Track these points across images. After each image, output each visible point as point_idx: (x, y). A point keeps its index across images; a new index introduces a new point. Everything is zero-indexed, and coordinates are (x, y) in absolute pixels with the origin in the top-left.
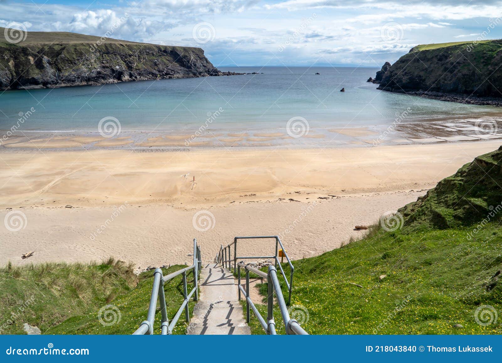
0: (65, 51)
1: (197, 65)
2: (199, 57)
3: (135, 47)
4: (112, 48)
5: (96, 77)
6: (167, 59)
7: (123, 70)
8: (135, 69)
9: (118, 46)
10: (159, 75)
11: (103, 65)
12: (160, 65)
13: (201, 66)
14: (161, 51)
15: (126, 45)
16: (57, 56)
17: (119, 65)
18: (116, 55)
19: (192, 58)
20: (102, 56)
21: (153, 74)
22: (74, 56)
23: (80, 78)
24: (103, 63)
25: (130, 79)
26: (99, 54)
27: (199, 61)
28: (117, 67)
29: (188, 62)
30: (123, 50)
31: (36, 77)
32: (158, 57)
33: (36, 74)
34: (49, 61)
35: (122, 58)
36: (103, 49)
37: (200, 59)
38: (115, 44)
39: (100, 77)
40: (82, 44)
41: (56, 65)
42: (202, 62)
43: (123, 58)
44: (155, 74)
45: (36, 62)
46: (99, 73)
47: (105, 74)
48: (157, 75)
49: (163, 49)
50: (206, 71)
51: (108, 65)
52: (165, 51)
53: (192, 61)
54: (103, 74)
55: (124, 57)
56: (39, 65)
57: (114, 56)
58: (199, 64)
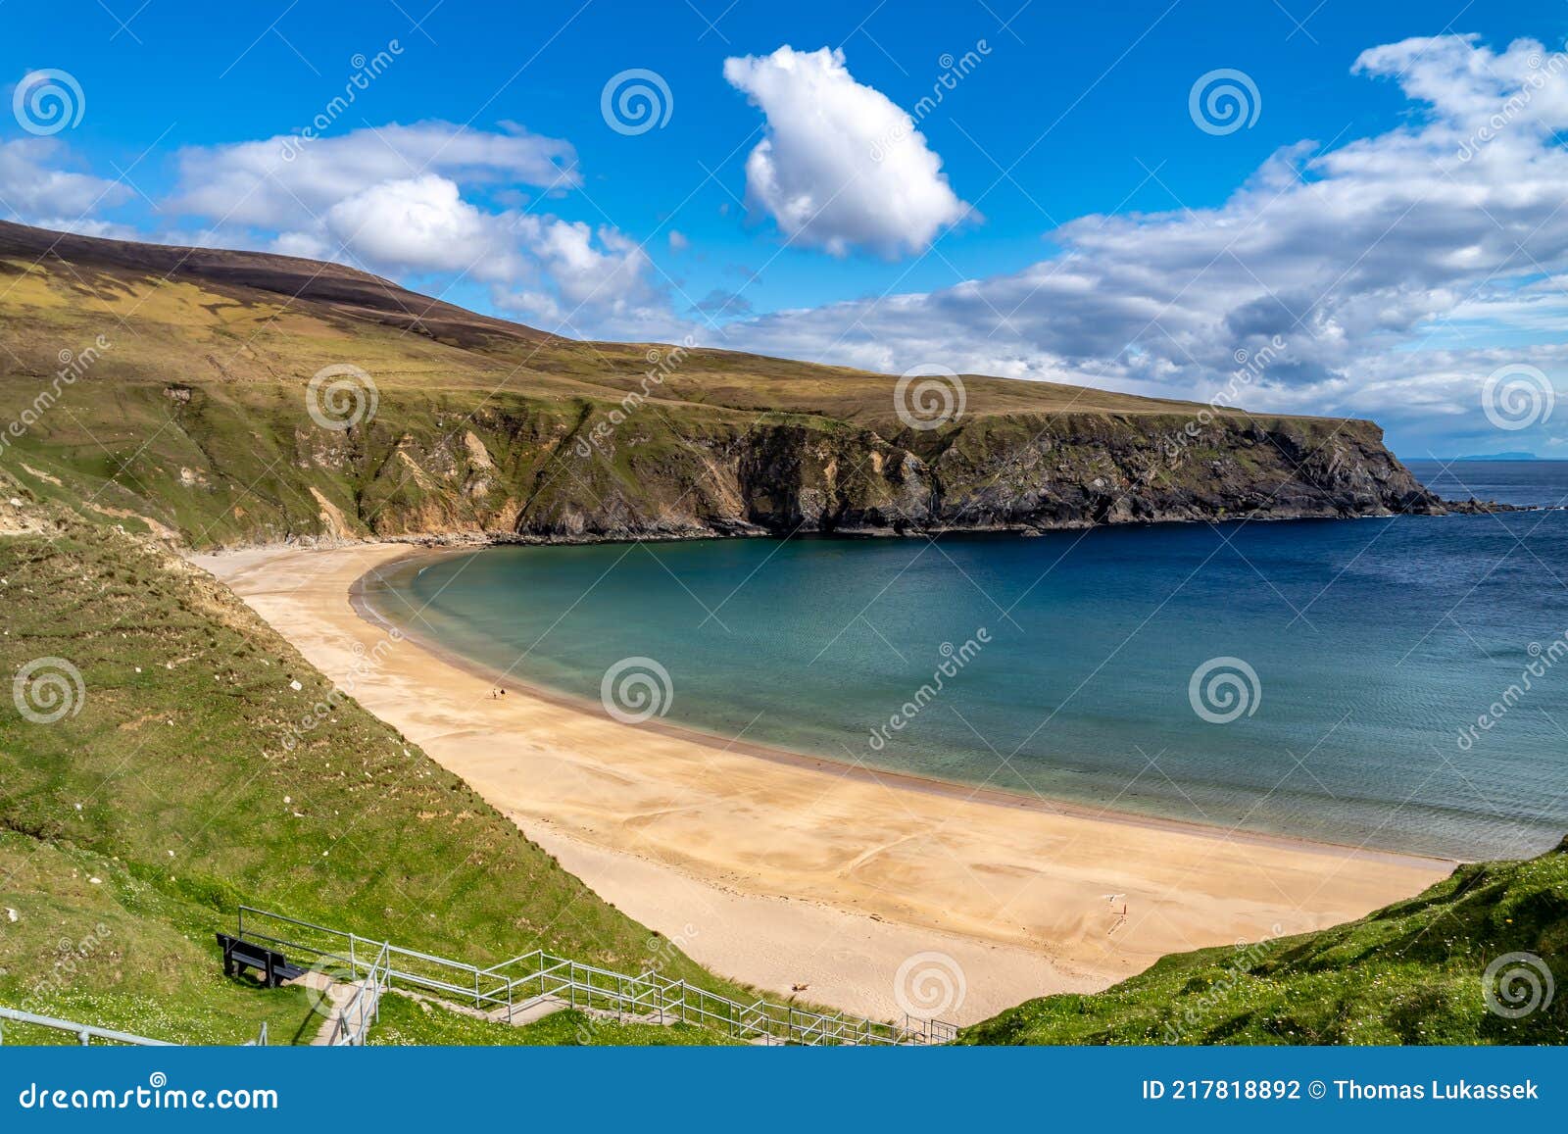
0: (961, 439)
1: (1354, 480)
2: (1361, 450)
3: (1157, 424)
4: (1088, 427)
5: (1035, 511)
6: (1255, 458)
7: (1115, 493)
8: (1150, 489)
9: (1108, 420)
10: (1223, 510)
11: (1058, 475)
12: (1231, 476)
13: (1366, 482)
14: (1236, 434)
15: (1130, 418)
16: (940, 452)
17: (1102, 477)
18: (1098, 447)
19: (1336, 457)
20: (1059, 451)
21: (1205, 503)
22: (983, 453)
23: (989, 513)
24: (1058, 470)
25: (1131, 519)
26: (1050, 445)
27: (1359, 465)
28: (1098, 482)
29: (1324, 469)
30: (1120, 433)
31: (880, 505)
32: (1225, 451)
33: (882, 499)
34: (918, 465)
35: (1113, 456)
36: (1062, 430)
37: (1368, 457)
38: (1098, 417)
39: (1047, 510)
40: (1009, 420)
41: (935, 477)
42: (1375, 468)
43: (1116, 455)
44: (1211, 505)
45: (886, 468)
46: (1045, 499)
47: (1061, 505)
48: (1218, 507)
49: (1242, 428)
50: (1384, 499)
51: (1072, 476)
52: (1249, 434)
53: (1336, 467)
54: (1054, 505)
55: (1120, 453)
56: (894, 475)
57: (1091, 450)
58: (1360, 472)
